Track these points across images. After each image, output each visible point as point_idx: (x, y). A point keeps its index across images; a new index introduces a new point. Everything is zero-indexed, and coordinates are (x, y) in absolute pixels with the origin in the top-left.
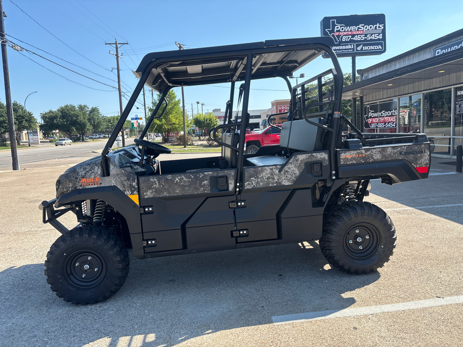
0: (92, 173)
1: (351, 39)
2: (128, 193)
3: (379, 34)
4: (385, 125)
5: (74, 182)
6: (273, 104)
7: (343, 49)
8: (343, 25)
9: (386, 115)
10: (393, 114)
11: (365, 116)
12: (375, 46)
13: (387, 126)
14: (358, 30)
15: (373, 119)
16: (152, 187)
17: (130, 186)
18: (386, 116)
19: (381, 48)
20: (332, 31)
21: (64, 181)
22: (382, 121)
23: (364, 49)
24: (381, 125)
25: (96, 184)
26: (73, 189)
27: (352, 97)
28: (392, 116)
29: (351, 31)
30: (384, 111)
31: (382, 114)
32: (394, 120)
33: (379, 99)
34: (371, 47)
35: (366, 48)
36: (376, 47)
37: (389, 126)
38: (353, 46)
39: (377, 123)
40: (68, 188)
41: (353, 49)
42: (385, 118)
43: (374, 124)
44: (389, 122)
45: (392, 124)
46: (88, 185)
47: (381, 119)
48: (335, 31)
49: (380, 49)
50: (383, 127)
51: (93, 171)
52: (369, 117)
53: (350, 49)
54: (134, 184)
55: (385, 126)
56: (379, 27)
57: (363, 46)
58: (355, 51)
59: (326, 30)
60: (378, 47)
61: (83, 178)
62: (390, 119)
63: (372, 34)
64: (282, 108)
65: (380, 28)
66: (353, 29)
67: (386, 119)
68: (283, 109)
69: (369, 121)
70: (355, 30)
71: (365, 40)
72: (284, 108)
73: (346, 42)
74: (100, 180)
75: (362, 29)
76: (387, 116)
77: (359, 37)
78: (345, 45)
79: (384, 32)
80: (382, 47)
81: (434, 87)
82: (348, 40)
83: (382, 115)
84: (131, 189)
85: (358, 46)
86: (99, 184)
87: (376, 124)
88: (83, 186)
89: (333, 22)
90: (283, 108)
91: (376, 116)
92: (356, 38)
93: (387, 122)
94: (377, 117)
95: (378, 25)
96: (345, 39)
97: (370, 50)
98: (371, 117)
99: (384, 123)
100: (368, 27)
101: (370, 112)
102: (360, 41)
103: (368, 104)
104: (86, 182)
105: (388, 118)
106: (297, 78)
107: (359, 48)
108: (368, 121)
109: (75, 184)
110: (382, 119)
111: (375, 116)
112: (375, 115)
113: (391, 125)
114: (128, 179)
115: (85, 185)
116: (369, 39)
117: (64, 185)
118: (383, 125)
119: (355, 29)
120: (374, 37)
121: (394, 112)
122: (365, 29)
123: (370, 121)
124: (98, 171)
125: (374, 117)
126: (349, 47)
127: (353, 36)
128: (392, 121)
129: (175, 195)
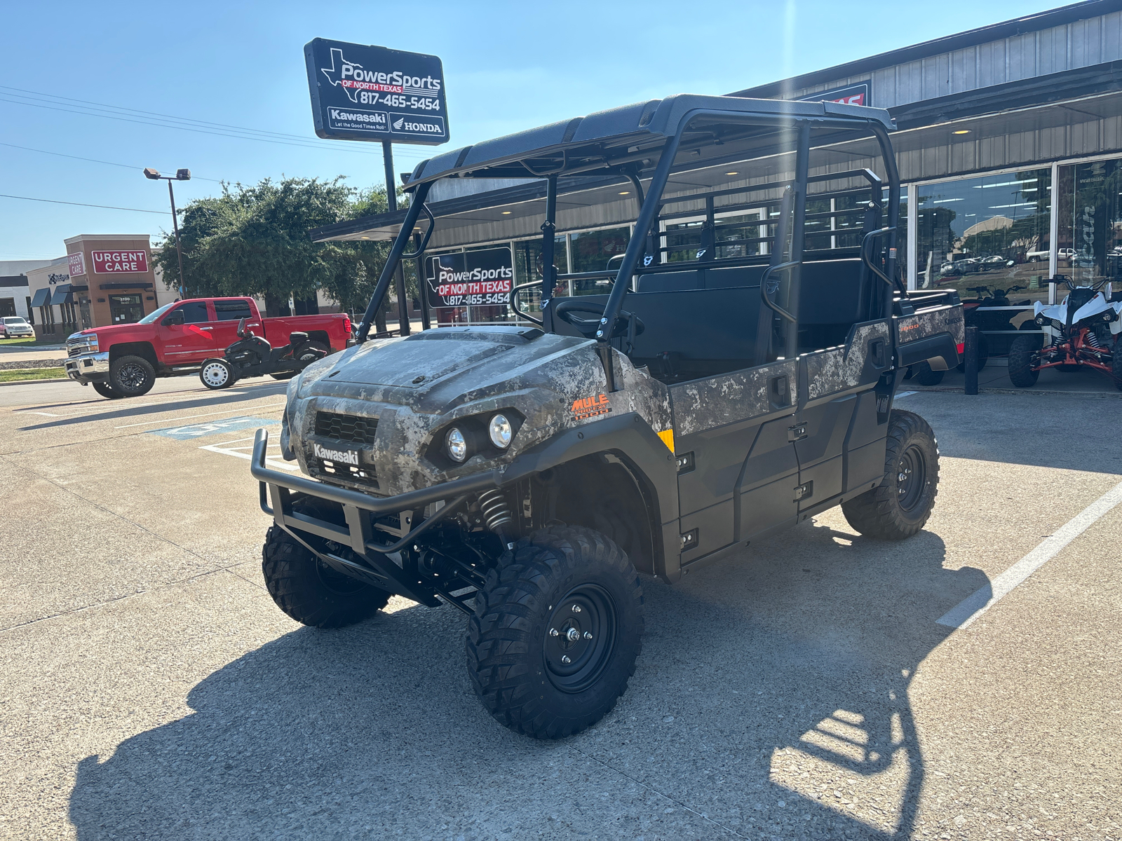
0: (591, 383)
1: (380, 100)
2: (656, 427)
3: (434, 100)
4: (484, 300)
5: (559, 412)
6: (72, 246)
7: (364, 122)
8: (358, 65)
9: (486, 277)
10: (503, 276)
11: (428, 279)
12: (429, 126)
13: (489, 300)
14: (391, 84)
15: (452, 286)
16: (692, 409)
17: (660, 409)
18: (485, 281)
19: (440, 131)
20: (336, 75)
21: (535, 410)
22: (476, 290)
23: (407, 129)
24: (475, 299)
25: (601, 412)
26: (556, 429)
27: (390, 235)
28: (499, 279)
29: (377, 82)
30: (480, 269)
31: (474, 275)
32: (504, 287)
33: (467, 241)
34: (421, 125)
35: (410, 126)
36: (431, 128)
37: (496, 301)
38: (384, 118)
39: (464, 296)
40: (547, 429)
41: (386, 124)
42: (482, 284)
43: (456, 297)
44: (493, 294)
45: (501, 296)
46: (587, 416)
47: (473, 286)
48: (343, 77)
49: (437, 133)
50: (480, 302)
51: (591, 380)
52: (440, 281)
53: (380, 124)
54: (666, 404)
55: (485, 302)
56: (432, 84)
57: (404, 121)
58: (390, 129)
59: (322, 70)
60: (435, 127)
61: (576, 399)
62: (495, 285)
63: (420, 98)
64: (106, 258)
65: (434, 88)
66: (382, 80)
67: (486, 285)
68: (108, 261)
69: (442, 292)
70: (385, 82)
71: (408, 109)
72: (111, 258)
73: (367, 106)
74: (608, 401)
75: (400, 83)
76: (487, 280)
77: (395, 99)
78: (369, 114)
79: (441, 96)
80: (441, 129)
81: (592, 223)
82: (372, 101)
83: (475, 278)
84: (662, 416)
85: (395, 119)
86: (607, 411)
87: (461, 297)
88: (577, 418)
89: (336, 54)
90: (109, 258)
91: (460, 279)
92: (388, 101)
93: (489, 293)
94: (463, 282)
95: (429, 80)
96: (366, 98)
97: (419, 132)
98: (445, 282)
99: (481, 295)
100: (412, 81)
101: (443, 270)
102: (398, 109)
103: (437, 253)
104: (582, 408)
105: (490, 285)
106: (170, 179)
107: (398, 125)
108: (438, 290)
109: (560, 417)
110: (476, 286)
111: (456, 280)
112: (458, 277)
113: (499, 298)
114: (655, 395)
115: (581, 417)
116: (416, 107)
117: (536, 421)
118: (478, 299)
119: (386, 80)
120: (423, 103)
121: (505, 272)
122: (405, 85)
123: (443, 290)
124: (602, 379)
125: (454, 283)
126: (376, 119)
127: (383, 95)
128: (501, 290)
129: (725, 423)
